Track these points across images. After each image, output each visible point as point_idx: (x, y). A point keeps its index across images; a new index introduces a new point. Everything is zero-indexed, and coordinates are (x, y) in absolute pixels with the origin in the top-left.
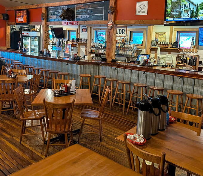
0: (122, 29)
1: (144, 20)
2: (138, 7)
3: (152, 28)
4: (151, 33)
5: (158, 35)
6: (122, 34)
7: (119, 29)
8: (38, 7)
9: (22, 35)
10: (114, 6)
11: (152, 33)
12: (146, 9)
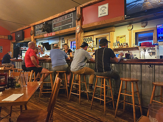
0: (90, 37)
1: (105, 20)
2: (99, 10)
3: (114, 33)
4: (112, 37)
5: (119, 38)
6: (90, 41)
7: (88, 38)
8: (29, 26)
9: (22, 49)
10: (80, 14)
11: (114, 37)
12: (106, 11)
